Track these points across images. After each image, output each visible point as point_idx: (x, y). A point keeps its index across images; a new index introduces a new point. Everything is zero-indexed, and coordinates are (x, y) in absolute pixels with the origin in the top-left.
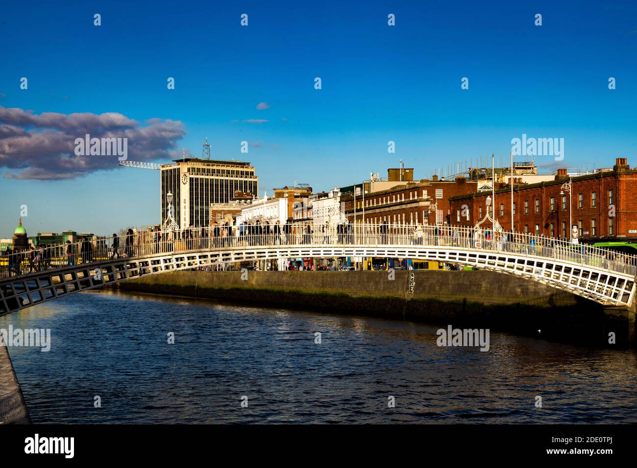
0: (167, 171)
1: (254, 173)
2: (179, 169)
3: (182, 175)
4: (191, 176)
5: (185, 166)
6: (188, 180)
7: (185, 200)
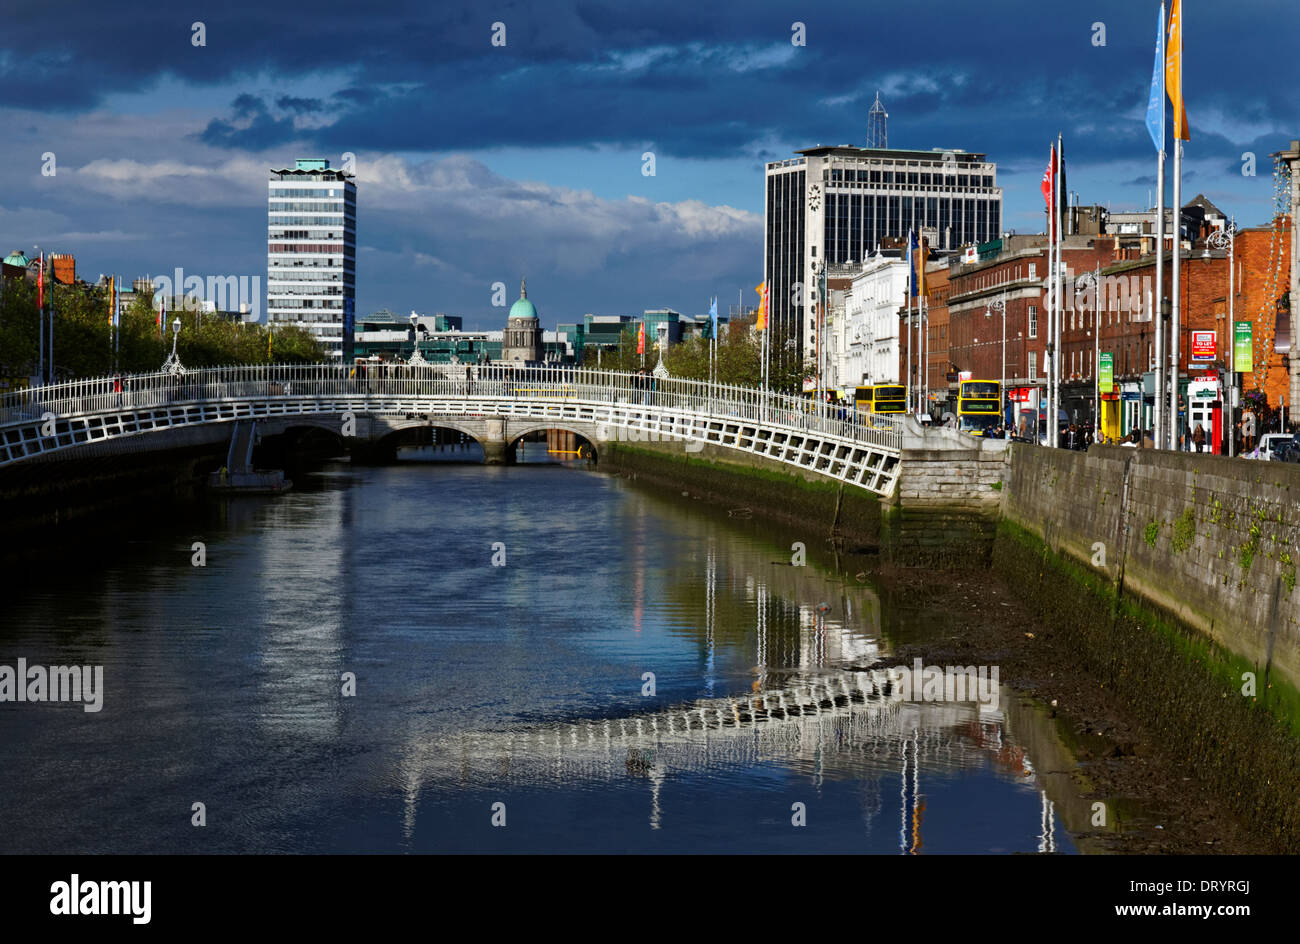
0: (779, 177)
1: (994, 179)
2: (803, 173)
3: (808, 186)
4: (831, 190)
5: (817, 165)
6: (822, 200)
7: (814, 248)
